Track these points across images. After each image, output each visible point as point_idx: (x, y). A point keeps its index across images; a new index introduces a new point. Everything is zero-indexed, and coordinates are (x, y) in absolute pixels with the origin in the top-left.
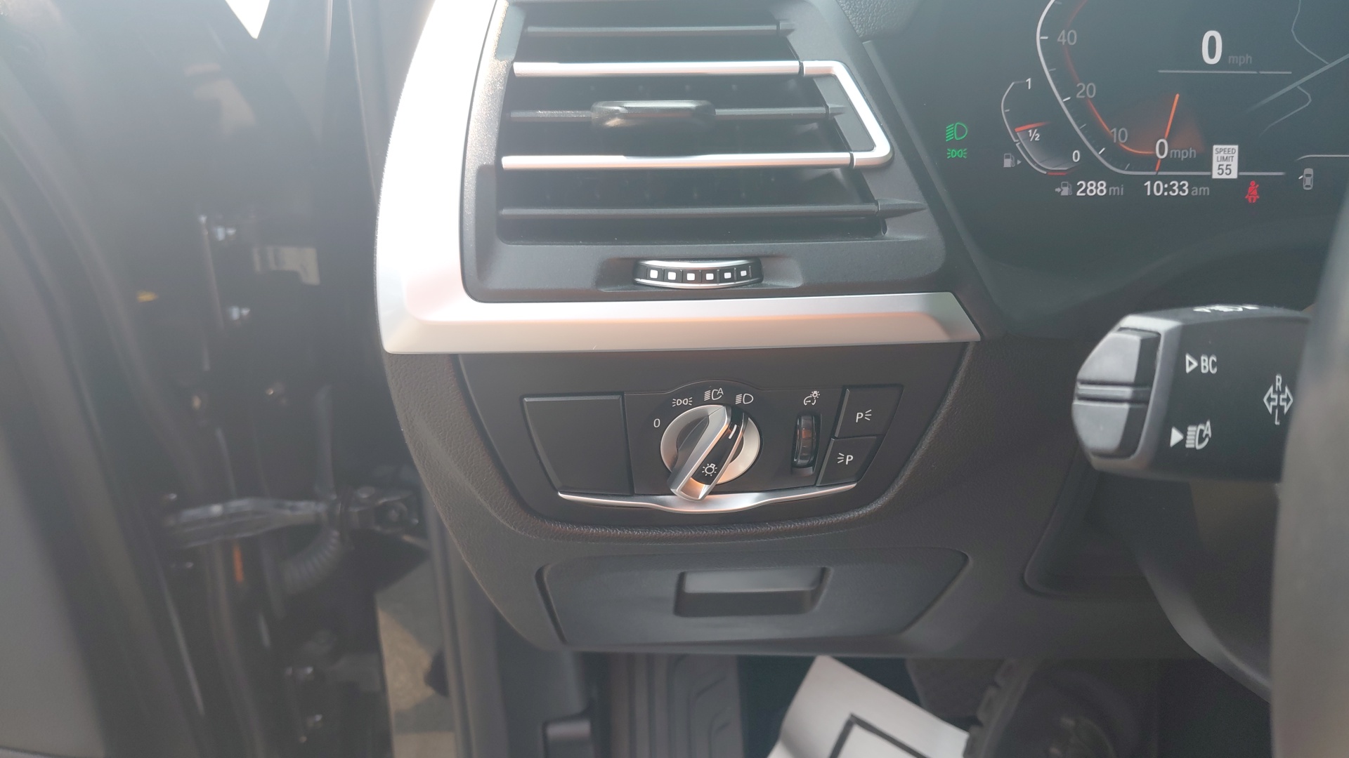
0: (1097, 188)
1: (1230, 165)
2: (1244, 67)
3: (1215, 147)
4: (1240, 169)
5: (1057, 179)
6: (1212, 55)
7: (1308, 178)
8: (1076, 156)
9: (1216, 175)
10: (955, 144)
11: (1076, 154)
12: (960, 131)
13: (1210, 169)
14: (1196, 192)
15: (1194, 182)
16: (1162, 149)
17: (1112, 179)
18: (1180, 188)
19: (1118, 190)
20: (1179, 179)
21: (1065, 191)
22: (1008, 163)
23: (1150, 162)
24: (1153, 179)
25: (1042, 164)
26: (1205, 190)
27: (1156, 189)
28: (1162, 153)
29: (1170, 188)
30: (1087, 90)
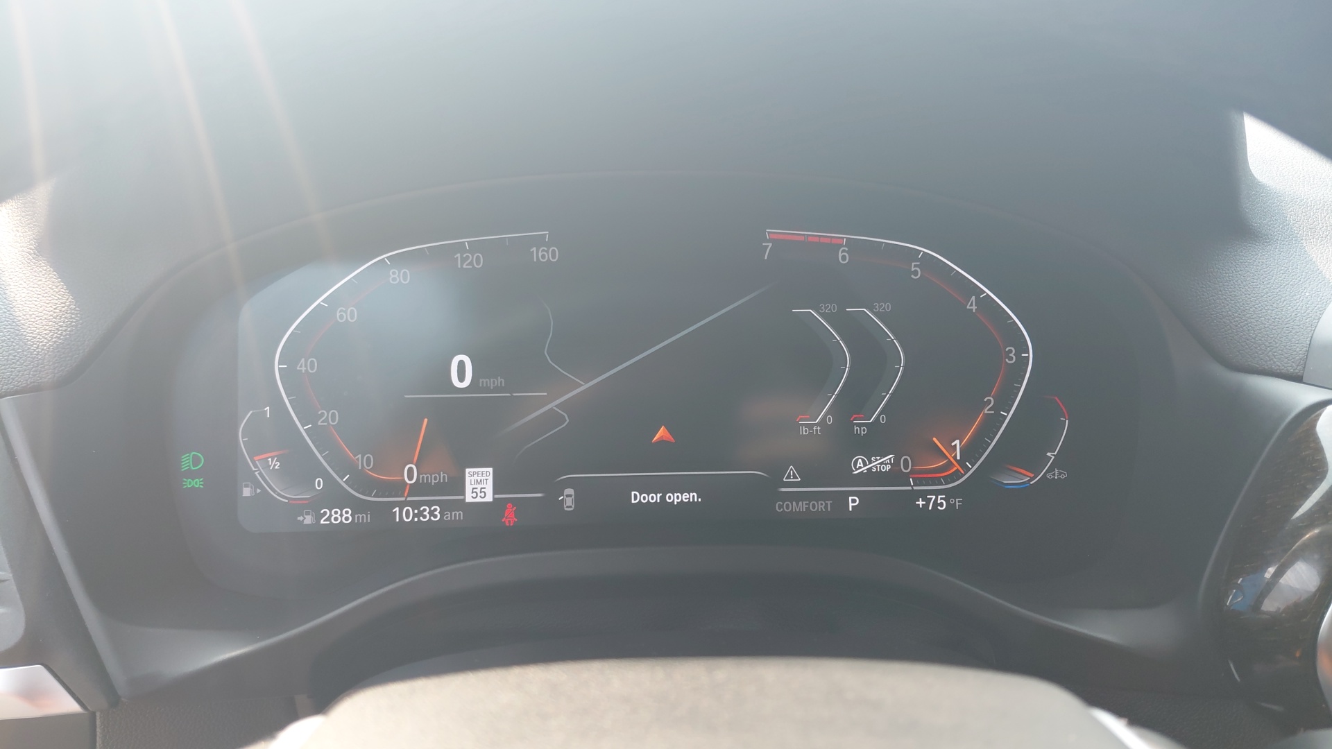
0: (343, 516)
1: (484, 488)
2: (497, 390)
3: (468, 470)
4: (495, 492)
5: (301, 507)
6: (461, 378)
7: (568, 498)
8: (319, 484)
9: (469, 498)
10: (191, 475)
11: (319, 481)
12: (196, 461)
13: (463, 493)
14: (448, 517)
15: (445, 506)
16: (410, 474)
17: (357, 506)
18: (432, 513)
19: (365, 518)
20: (430, 504)
21: (308, 520)
22: (247, 492)
23: (397, 488)
24: (401, 505)
25: (282, 493)
26: (459, 514)
27: (405, 515)
28: (410, 478)
29: (421, 514)
30: (329, 418)
